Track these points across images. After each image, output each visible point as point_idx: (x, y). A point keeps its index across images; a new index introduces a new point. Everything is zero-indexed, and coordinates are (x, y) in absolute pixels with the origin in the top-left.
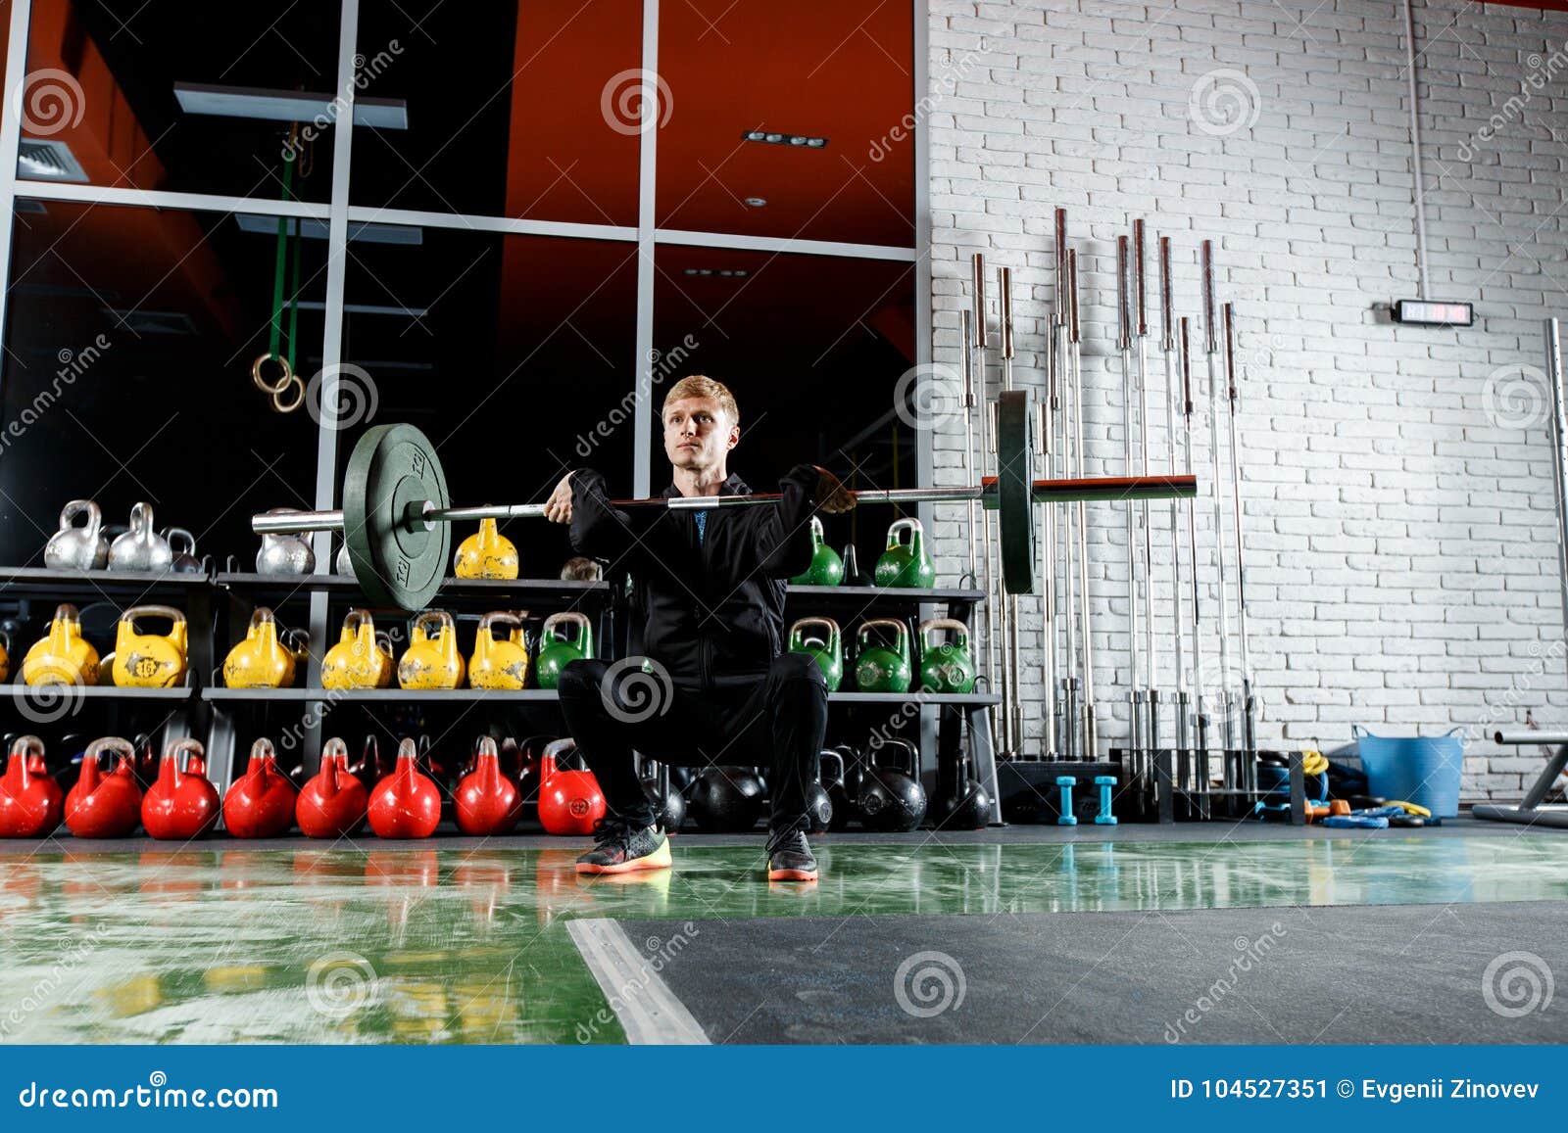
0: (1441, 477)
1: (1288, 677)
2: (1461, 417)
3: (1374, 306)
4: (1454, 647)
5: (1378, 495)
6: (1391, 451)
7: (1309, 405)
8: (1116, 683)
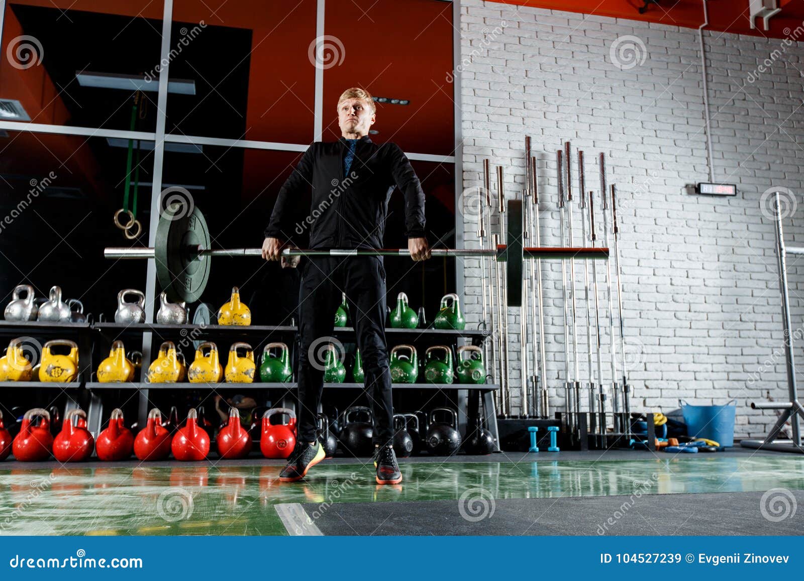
0: (721, 272)
1: (646, 375)
2: (731, 242)
3: (687, 186)
4: (730, 359)
5: (690, 281)
6: (696, 259)
7: (655, 236)
8: (558, 378)
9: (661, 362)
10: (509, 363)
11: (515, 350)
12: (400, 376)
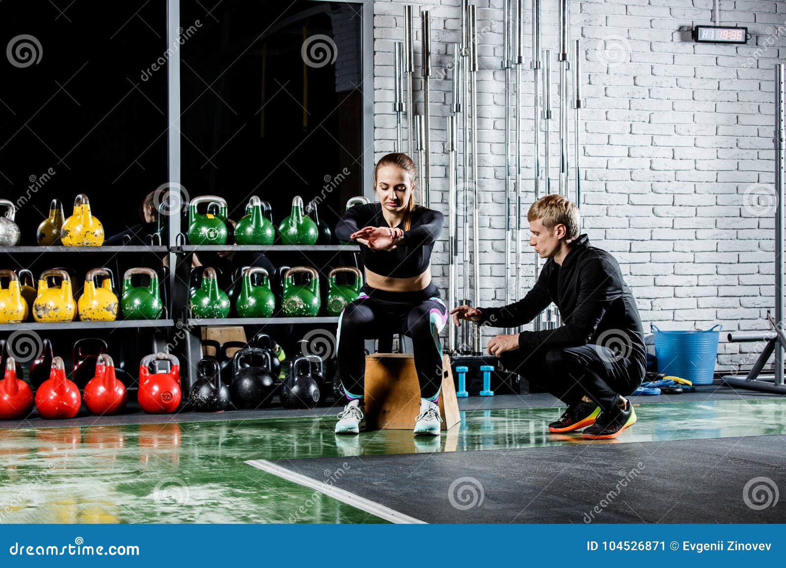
0: (719, 150)
2: (736, 108)
3: (681, 29)
4: (722, 269)
5: (678, 164)
6: (687, 133)
7: (633, 102)
8: (495, 299)
9: (631, 274)
11: (439, 263)
12: (299, 308)
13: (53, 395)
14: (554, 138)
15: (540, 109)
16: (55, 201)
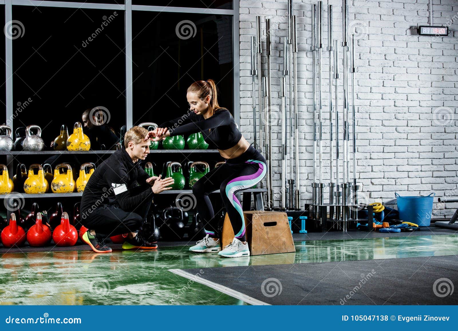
0: (433, 95)
1: (372, 175)
2: (442, 72)
3: (411, 28)
4: (435, 162)
5: (410, 103)
6: (414, 86)
7: (384, 69)
8: (308, 179)
9: (384, 165)
10: (273, 169)
11: (276, 159)
13: (62, 233)
14: (340, 89)
15: (332, 73)
16: (63, 126)
